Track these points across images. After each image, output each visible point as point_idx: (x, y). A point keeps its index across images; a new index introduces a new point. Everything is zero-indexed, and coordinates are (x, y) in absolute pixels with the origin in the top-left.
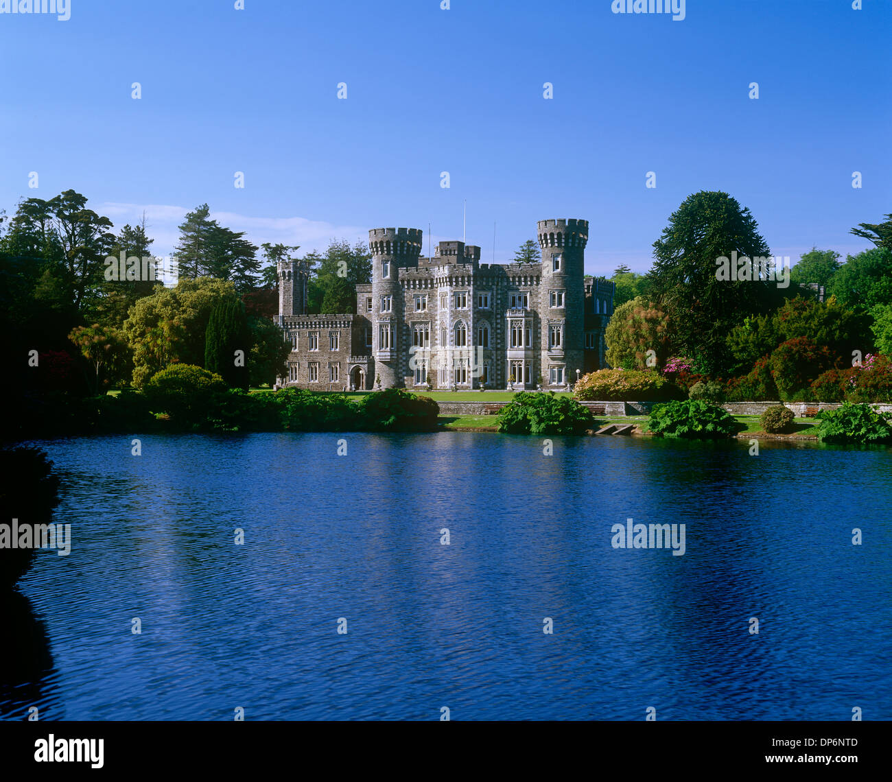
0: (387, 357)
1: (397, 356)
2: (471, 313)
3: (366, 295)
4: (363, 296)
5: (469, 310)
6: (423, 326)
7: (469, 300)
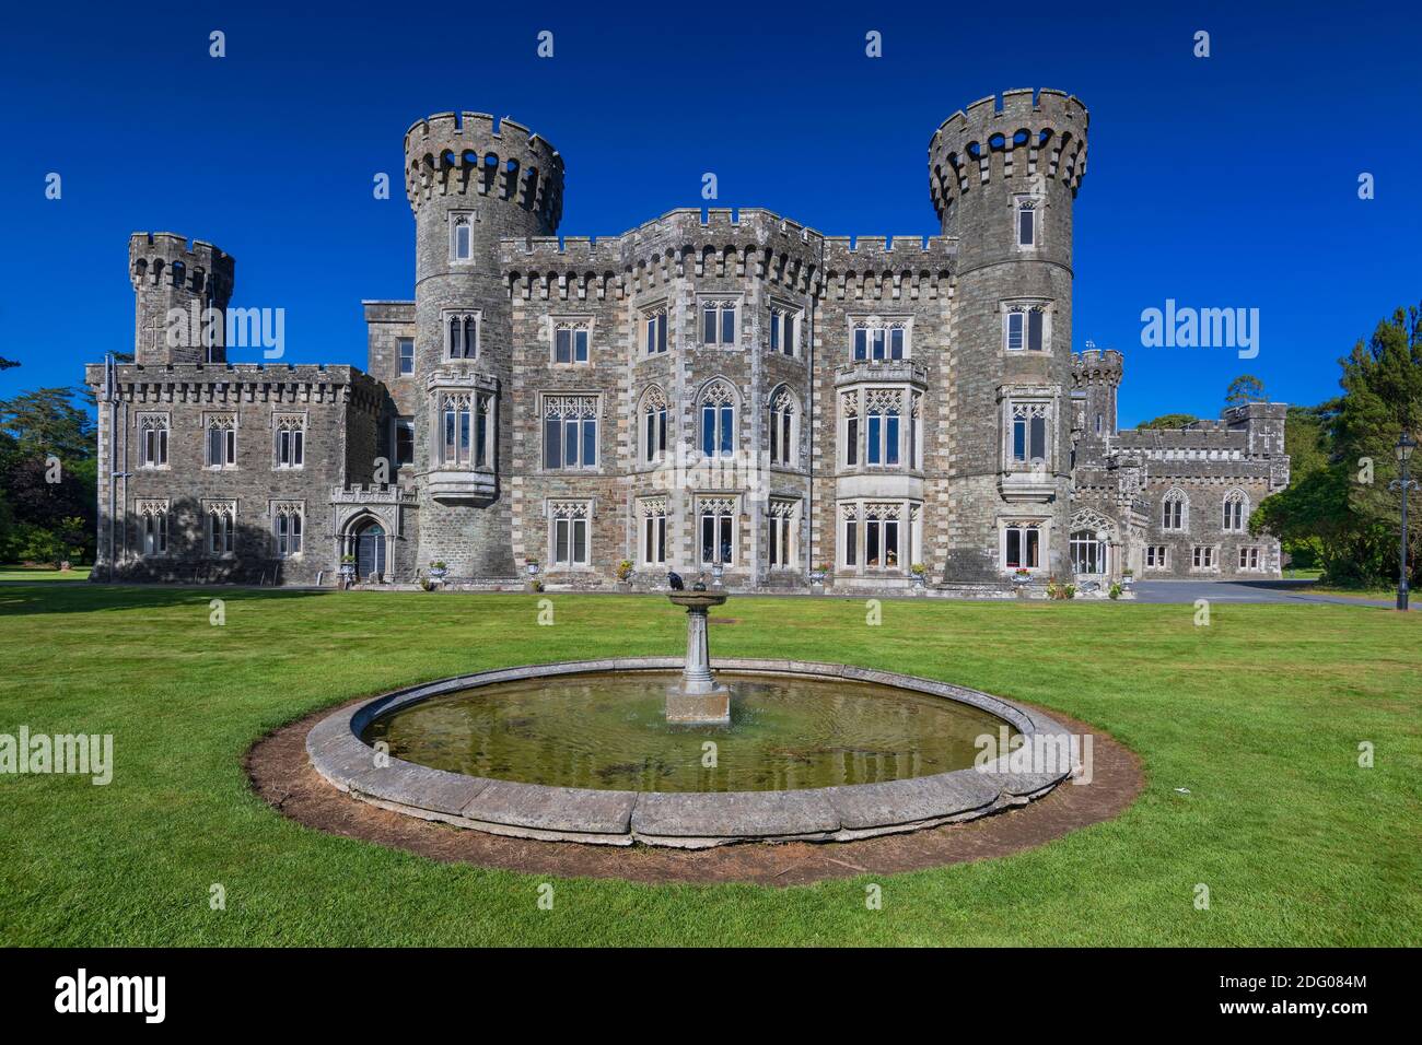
0: (465, 488)
1: (497, 485)
2: (753, 360)
3: (398, 330)
4: (386, 333)
5: (748, 351)
6: (579, 404)
7: (747, 322)
